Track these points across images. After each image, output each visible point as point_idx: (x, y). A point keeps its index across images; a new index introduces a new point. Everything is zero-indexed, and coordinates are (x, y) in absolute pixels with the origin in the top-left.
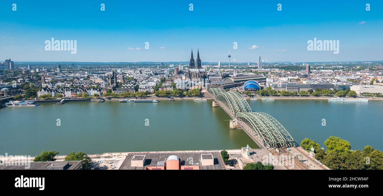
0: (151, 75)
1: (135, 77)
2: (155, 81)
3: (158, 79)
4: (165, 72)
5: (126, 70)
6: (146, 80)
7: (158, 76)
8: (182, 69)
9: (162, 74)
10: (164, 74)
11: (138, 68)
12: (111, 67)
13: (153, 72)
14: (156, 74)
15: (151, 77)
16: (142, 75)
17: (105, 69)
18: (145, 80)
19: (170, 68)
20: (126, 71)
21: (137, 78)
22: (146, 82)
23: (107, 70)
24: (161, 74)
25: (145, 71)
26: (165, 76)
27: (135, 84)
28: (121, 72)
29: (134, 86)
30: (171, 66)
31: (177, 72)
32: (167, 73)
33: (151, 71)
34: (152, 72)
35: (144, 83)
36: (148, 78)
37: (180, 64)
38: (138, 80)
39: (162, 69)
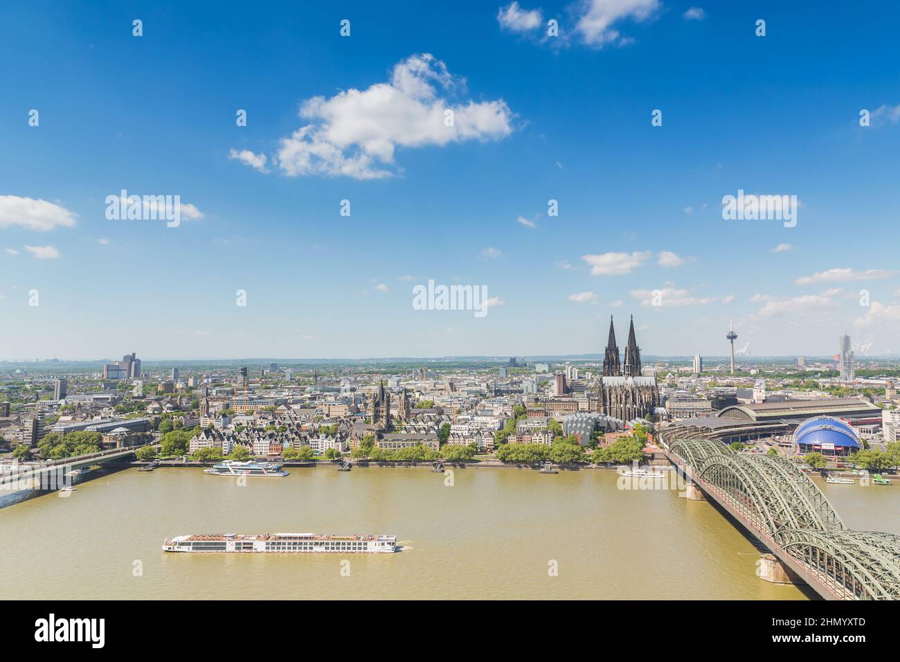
0: (484, 396)
1: (438, 402)
2: (496, 413)
3: (506, 408)
4: (523, 386)
5: (410, 382)
6: (469, 412)
7: (506, 398)
8: (576, 377)
9: (516, 392)
10: (521, 392)
11: (442, 373)
12: (369, 373)
13: (488, 386)
14: (499, 393)
15: (483, 402)
16: (456, 394)
17: (356, 378)
18: (467, 410)
19: (537, 373)
20: (411, 384)
21: (444, 404)
22: (469, 417)
23: (360, 382)
24: (512, 392)
25: (466, 382)
26: (525, 399)
27: (438, 422)
28: (398, 385)
29: (436, 428)
30: (539, 368)
31: (562, 386)
32: (530, 391)
33: (482, 385)
34: (484, 386)
35: (464, 419)
36: (476, 404)
37: (565, 362)
38: (445, 411)
39: (514, 379)
